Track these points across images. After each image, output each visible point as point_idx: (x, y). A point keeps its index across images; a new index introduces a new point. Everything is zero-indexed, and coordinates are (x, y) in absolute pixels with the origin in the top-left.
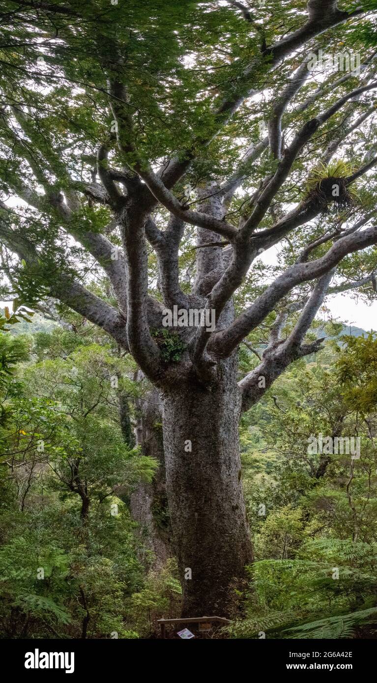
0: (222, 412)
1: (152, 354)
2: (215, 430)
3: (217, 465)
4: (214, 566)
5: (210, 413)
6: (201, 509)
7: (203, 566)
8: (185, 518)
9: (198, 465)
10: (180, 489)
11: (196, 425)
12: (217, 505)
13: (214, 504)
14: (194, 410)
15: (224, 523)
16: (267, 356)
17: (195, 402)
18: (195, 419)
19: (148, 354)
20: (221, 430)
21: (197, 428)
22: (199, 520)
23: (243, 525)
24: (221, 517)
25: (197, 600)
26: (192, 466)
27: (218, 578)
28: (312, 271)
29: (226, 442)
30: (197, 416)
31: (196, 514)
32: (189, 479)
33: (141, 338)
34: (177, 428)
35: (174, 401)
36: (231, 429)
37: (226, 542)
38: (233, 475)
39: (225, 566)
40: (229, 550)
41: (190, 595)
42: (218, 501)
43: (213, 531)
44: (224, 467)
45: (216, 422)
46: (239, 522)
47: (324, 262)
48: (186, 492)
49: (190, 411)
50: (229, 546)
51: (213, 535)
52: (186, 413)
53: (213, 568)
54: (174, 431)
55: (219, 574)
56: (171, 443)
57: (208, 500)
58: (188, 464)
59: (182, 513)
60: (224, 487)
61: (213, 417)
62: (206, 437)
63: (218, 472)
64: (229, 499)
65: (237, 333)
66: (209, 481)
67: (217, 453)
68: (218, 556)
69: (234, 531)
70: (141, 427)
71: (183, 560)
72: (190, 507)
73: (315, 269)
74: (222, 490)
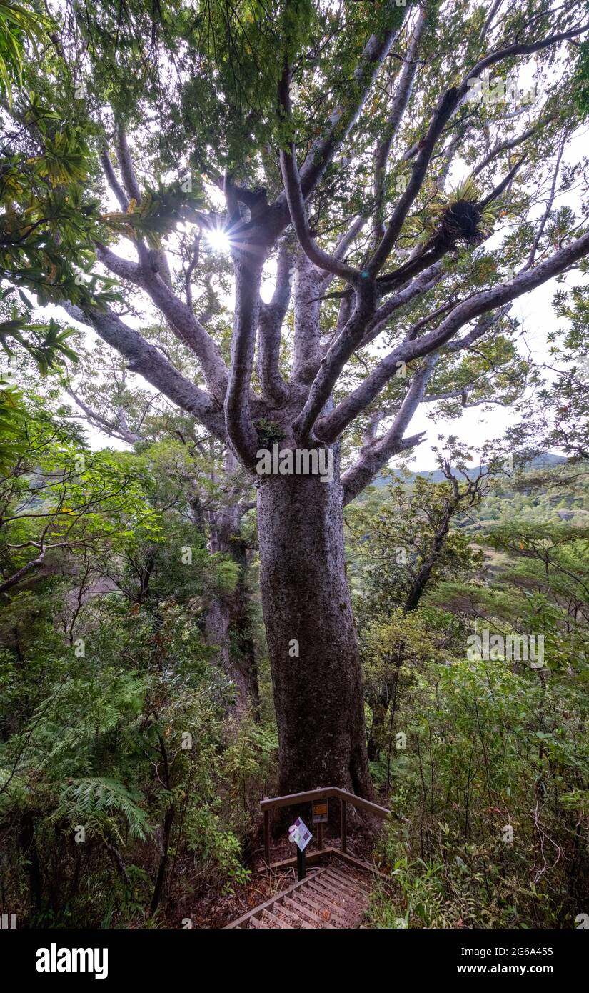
0: (328, 498)
1: (250, 436)
2: (320, 516)
3: (323, 553)
4: (320, 692)
5: (315, 498)
6: (304, 607)
7: (307, 693)
8: (285, 621)
9: (301, 553)
10: (279, 584)
11: (299, 511)
12: (323, 603)
13: (319, 601)
14: (296, 495)
15: (330, 626)
16: (365, 452)
17: (298, 487)
18: (298, 505)
19: (247, 435)
20: (327, 517)
21: (301, 514)
22: (302, 623)
23: (351, 630)
24: (328, 618)
25: (299, 754)
26: (295, 555)
27: (325, 712)
28: (425, 345)
29: (332, 530)
30: (300, 502)
31: (299, 615)
32: (291, 570)
33: (242, 414)
34: (277, 515)
35: (273, 486)
36: (337, 517)
37: (333, 654)
38: (340, 566)
39: (334, 692)
40: (337, 666)
41: (291, 747)
42: (324, 596)
43: (318, 639)
44: (330, 557)
45: (322, 508)
46: (347, 627)
47: (441, 332)
48: (286, 586)
49: (292, 496)
50: (338, 660)
51: (319, 644)
52: (287, 498)
53: (320, 695)
54: (273, 518)
55: (326, 705)
56: (268, 532)
57: (313, 596)
58: (290, 553)
59: (281, 615)
60: (331, 580)
61: (318, 503)
62: (310, 524)
63: (324, 562)
64: (336, 595)
65: (345, 415)
66: (314, 572)
67: (323, 540)
68: (325, 675)
69: (343, 638)
70: (216, 540)
71: (282, 685)
72: (291, 606)
73: (430, 342)
74: (328, 583)
